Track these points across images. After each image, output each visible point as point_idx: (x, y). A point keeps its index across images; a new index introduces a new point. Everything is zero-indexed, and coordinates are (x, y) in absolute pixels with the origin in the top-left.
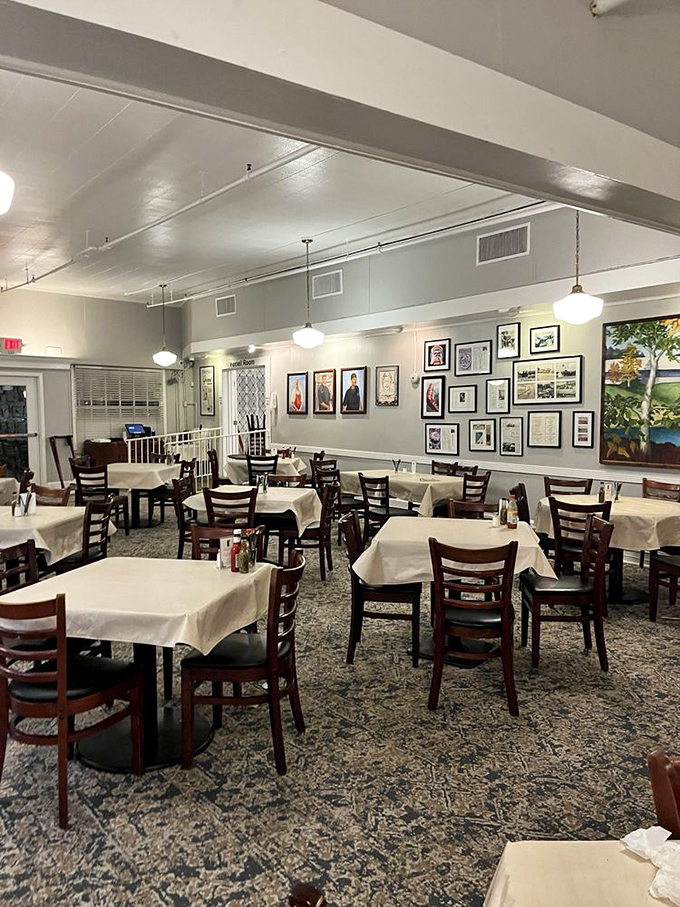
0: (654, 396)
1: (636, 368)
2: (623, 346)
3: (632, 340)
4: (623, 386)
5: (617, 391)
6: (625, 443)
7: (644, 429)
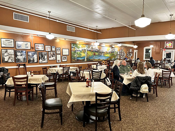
0: (77, 53)
1: (75, 50)
2: (73, 47)
3: (74, 46)
4: (74, 52)
5: (73, 53)
6: (74, 59)
7: (76, 58)
